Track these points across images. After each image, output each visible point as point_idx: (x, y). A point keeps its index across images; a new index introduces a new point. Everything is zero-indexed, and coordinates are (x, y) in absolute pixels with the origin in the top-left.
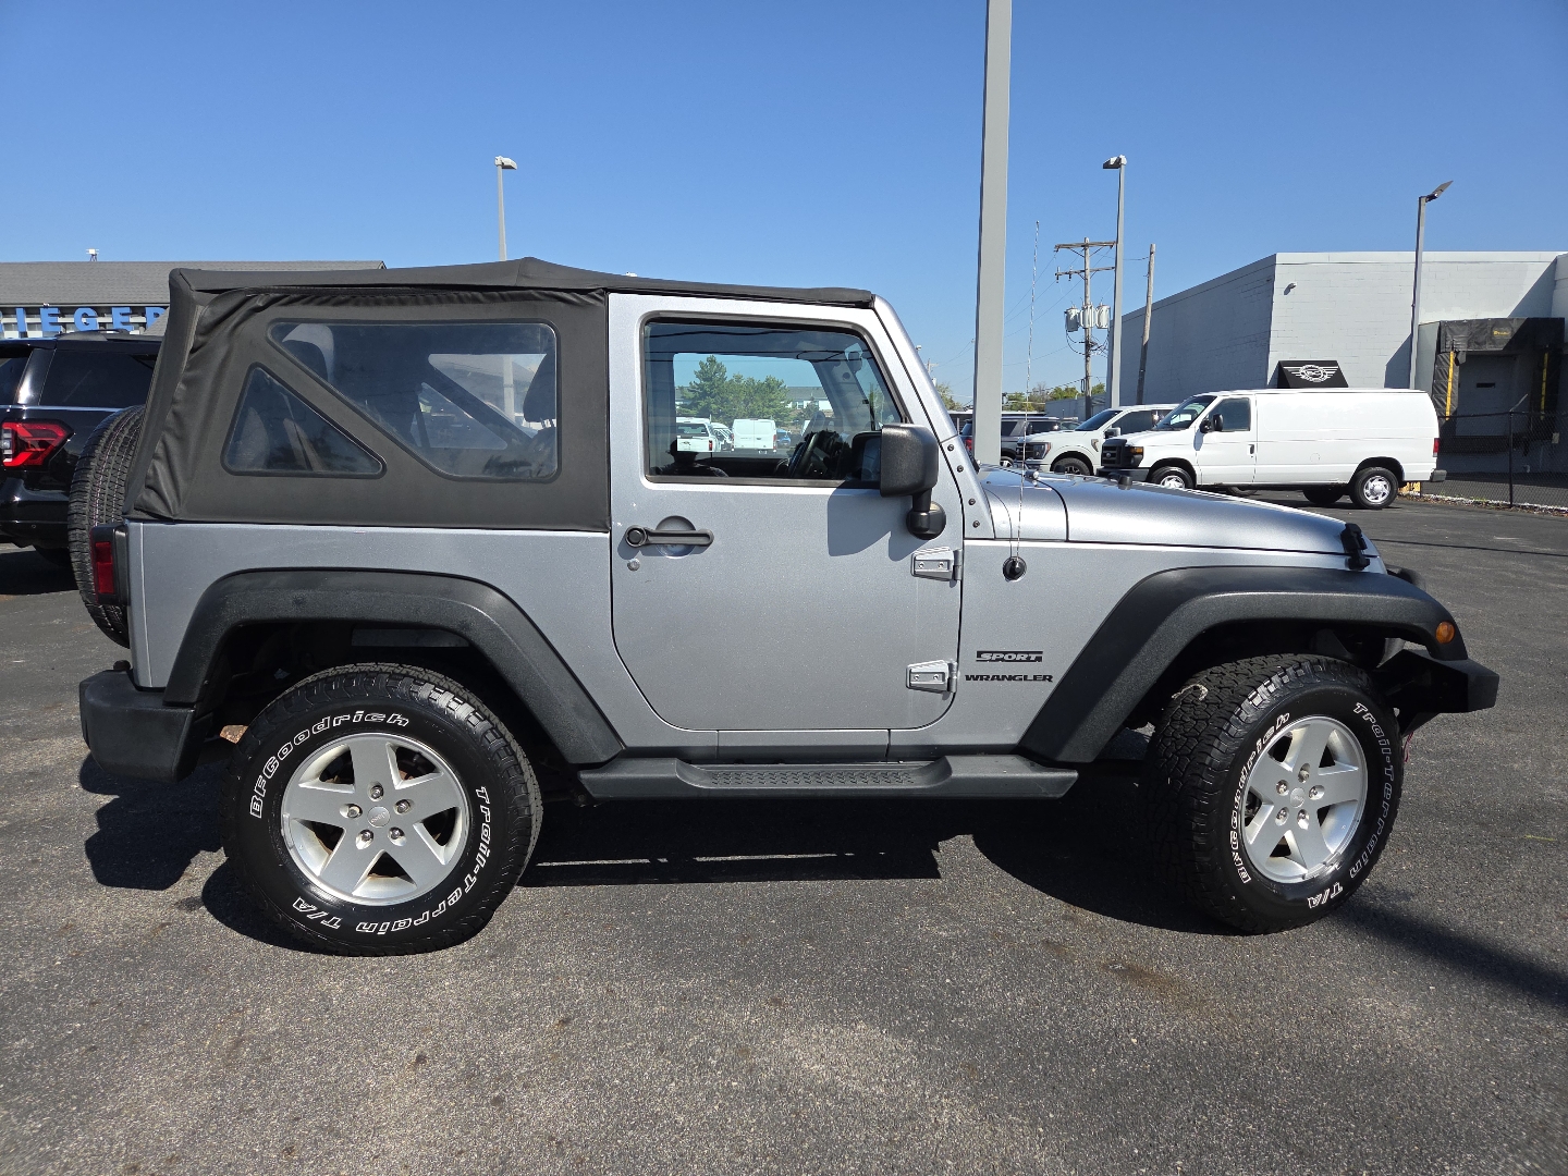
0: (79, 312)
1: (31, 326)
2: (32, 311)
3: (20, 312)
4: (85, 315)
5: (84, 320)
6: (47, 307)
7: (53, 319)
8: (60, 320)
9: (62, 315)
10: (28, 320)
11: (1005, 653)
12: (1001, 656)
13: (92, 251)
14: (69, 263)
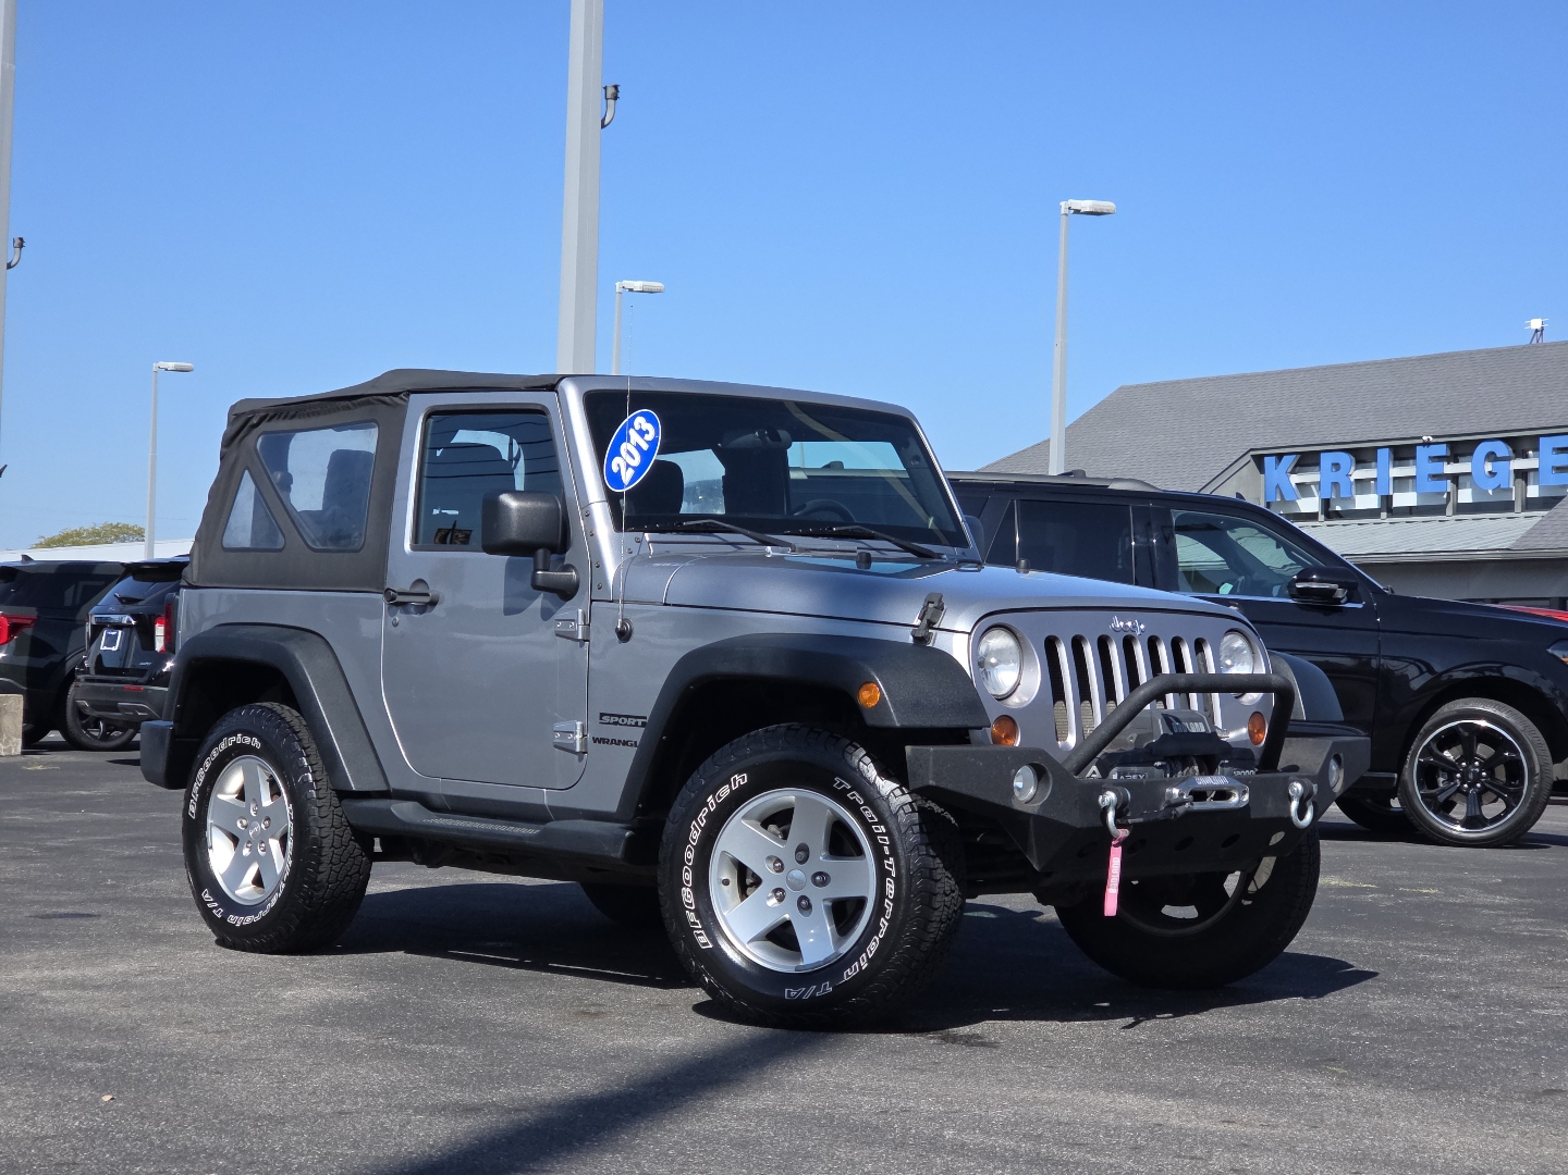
0: (1482, 450)
1: (1400, 483)
2: (1402, 454)
3: (1384, 455)
4: (1492, 457)
5: (1489, 467)
6: (1428, 444)
7: (1435, 468)
8: (1450, 468)
9: (1454, 457)
10: (1396, 472)
11: (619, 716)
12: (617, 719)
13: (1536, 324)
14: (1489, 352)
